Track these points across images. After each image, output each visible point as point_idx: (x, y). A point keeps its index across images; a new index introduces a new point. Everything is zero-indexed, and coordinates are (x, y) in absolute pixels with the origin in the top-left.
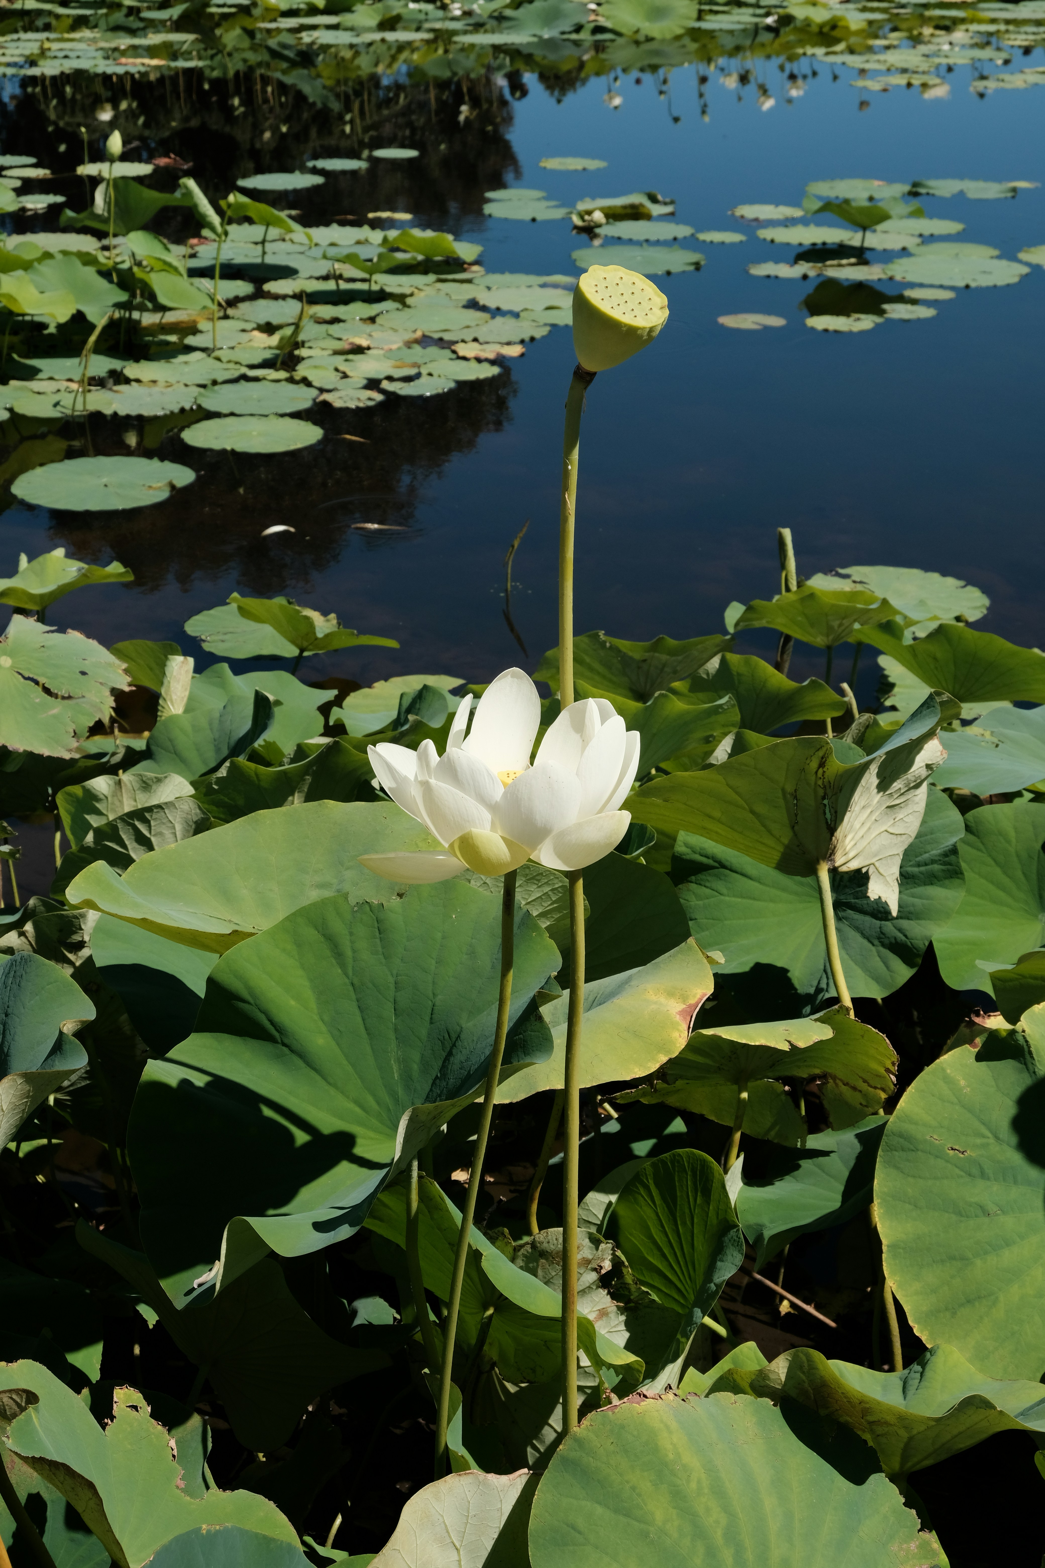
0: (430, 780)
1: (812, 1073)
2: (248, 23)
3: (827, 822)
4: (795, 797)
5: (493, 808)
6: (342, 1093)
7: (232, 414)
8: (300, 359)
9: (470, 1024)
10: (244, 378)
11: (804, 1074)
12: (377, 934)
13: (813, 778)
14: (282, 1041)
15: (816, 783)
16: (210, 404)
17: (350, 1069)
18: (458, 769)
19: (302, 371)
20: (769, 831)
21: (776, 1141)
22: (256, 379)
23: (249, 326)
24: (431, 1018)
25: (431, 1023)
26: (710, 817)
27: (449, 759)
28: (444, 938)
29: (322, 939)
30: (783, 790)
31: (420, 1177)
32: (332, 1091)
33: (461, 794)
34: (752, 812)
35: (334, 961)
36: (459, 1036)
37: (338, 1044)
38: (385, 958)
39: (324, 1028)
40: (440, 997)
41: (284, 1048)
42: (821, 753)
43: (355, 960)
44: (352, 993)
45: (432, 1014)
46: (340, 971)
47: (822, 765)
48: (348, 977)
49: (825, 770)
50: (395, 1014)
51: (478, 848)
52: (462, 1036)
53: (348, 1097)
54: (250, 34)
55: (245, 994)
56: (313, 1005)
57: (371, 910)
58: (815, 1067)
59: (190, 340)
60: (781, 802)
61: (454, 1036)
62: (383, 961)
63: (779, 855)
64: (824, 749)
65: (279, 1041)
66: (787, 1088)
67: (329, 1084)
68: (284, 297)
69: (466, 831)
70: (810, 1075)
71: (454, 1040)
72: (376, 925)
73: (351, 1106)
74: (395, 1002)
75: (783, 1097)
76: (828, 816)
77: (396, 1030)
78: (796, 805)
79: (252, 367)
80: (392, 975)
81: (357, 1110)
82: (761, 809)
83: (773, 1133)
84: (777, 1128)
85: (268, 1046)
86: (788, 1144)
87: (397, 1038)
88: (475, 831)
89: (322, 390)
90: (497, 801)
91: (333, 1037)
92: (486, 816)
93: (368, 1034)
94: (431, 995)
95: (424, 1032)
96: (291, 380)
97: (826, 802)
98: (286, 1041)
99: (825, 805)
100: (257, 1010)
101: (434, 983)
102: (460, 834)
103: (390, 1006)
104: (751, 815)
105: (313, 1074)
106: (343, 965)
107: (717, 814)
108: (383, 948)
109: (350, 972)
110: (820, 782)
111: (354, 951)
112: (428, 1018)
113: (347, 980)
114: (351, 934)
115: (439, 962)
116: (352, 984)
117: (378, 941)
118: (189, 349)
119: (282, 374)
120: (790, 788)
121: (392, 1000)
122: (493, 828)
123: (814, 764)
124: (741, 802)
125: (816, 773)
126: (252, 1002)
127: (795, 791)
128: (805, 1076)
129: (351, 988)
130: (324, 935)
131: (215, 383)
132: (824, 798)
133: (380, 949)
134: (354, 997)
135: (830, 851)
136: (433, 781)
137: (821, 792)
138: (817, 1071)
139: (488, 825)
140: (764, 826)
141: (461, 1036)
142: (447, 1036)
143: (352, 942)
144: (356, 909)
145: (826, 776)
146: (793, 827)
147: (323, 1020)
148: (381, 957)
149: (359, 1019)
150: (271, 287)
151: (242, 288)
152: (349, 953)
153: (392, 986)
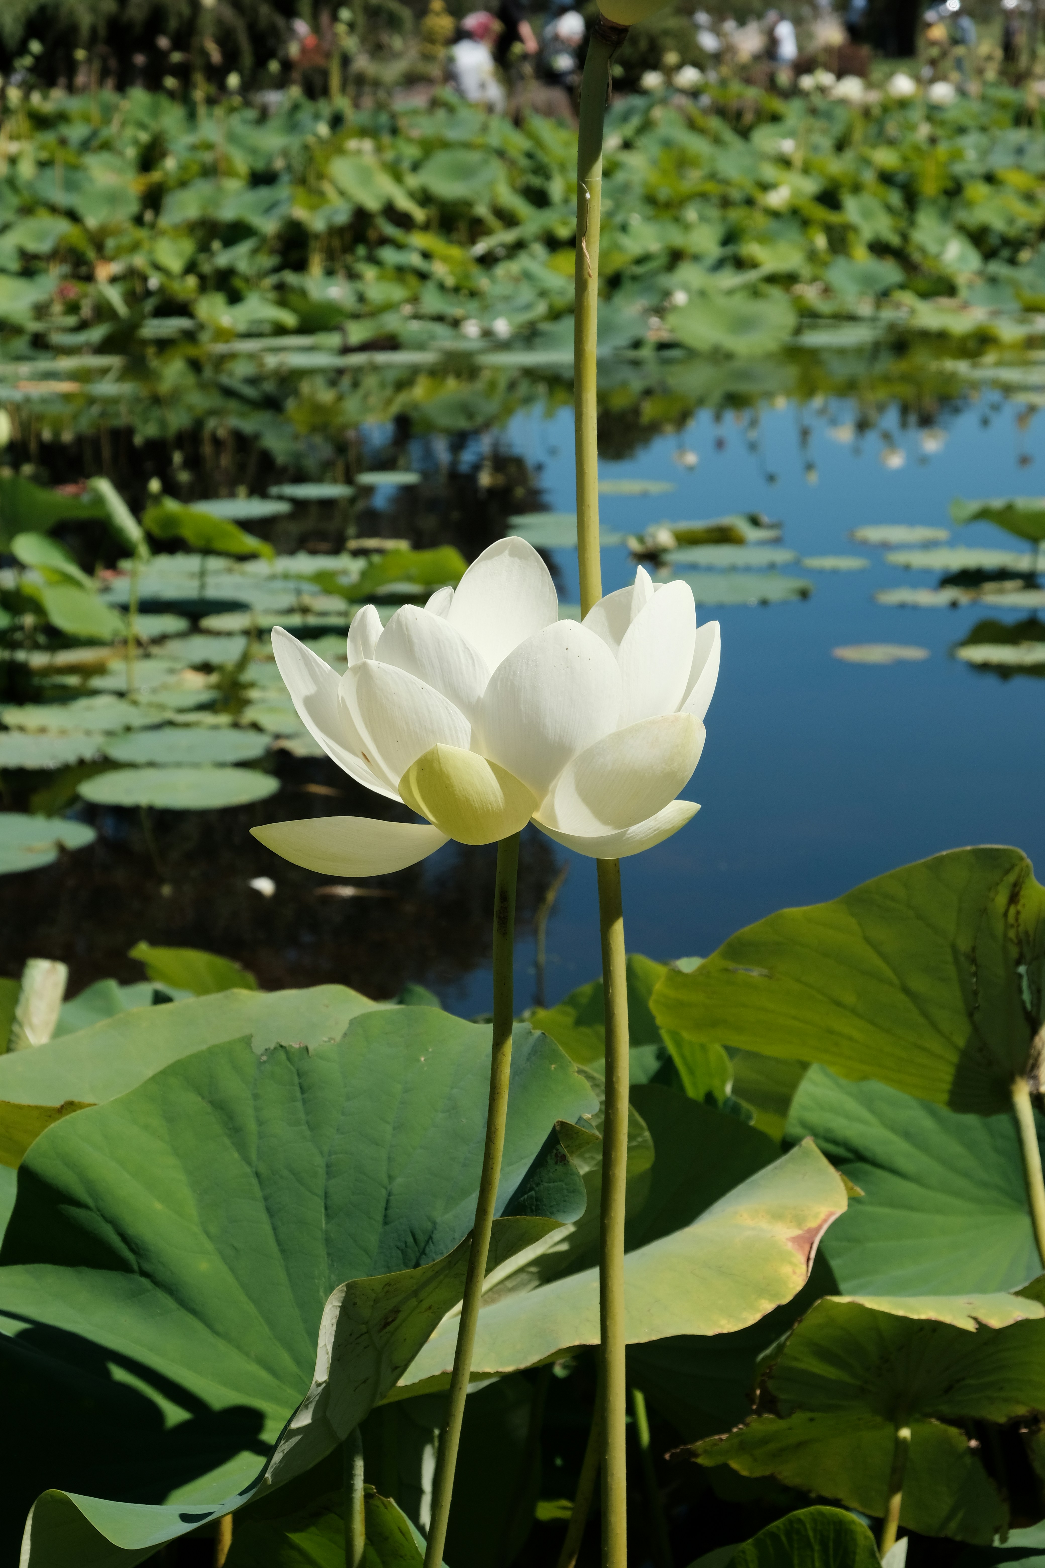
0: (369, 661)
1: (1013, 1415)
2: (192, 351)
3: (1024, 1008)
4: (973, 961)
5: (473, 709)
6: (238, 1347)
7: (151, 765)
8: (247, 702)
9: (449, 1216)
10: (171, 724)
11: (999, 1415)
12: (298, 1094)
13: (999, 927)
14: (140, 1268)
15: (1005, 935)
16: (119, 751)
17: (251, 1308)
18: (416, 640)
19: (250, 715)
20: (934, 1026)
21: (958, 1538)
22: (187, 725)
23: (178, 666)
24: (385, 1216)
25: (385, 1223)
26: (838, 1004)
27: (399, 623)
28: (406, 1091)
29: (209, 1108)
30: (954, 948)
31: (368, 1496)
32: (222, 1346)
33: (420, 683)
34: (906, 991)
35: (227, 1141)
36: (431, 1238)
37: (232, 1270)
38: (311, 1128)
39: (209, 1246)
40: (399, 1180)
41: (143, 1280)
42: (1011, 878)
43: (261, 1135)
44: (256, 1188)
45: (386, 1209)
46: (236, 1155)
47: (1014, 898)
48: (249, 1163)
49: (1019, 907)
50: (327, 1216)
51: (448, 778)
52: (436, 1236)
53: (247, 1354)
54: (195, 365)
55: (80, 1192)
56: (192, 1208)
57: (289, 1059)
58: (1018, 1402)
59: (97, 682)
60: (951, 971)
61: (422, 1238)
62: (308, 1133)
63: (951, 1070)
64: (1017, 870)
65: (136, 1268)
66: (973, 1443)
67: (216, 1333)
68: (229, 634)
69: (428, 749)
70: (1010, 1419)
71: (423, 1244)
72: (296, 1080)
73: (253, 1368)
74: (326, 1195)
75: (968, 1460)
76: (1026, 996)
77: (328, 1241)
78: (975, 974)
79: (181, 711)
80: (322, 1153)
81: (263, 1374)
82: (920, 984)
83: (953, 1525)
84: (960, 1515)
85: (117, 1279)
86: (977, 1541)
87: (329, 1254)
88: (444, 747)
89: (278, 736)
90: (479, 698)
91: (224, 1258)
92: (463, 724)
93: (283, 1251)
94: (385, 1180)
95: (372, 1239)
96: (236, 725)
97: (1022, 969)
98: (147, 1267)
99: (1020, 976)
100: (100, 1219)
101: (389, 1159)
102: (419, 756)
103: (319, 1203)
104: (902, 997)
105: (190, 1319)
106: (241, 1147)
107: (850, 998)
108: (307, 1113)
109: (254, 1156)
110: (1012, 934)
111: (260, 1123)
112: (379, 1217)
113: (248, 1170)
114: (256, 1096)
115: (399, 1127)
116: (257, 1175)
117: (299, 1105)
118: (95, 693)
119: (223, 719)
120: (964, 945)
121: (321, 1192)
122: (474, 746)
123: (1001, 899)
124: (888, 973)
125: (1006, 914)
126: (91, 1203)
127: (974, 949)
128: (1002, 1420)
129: (255, 1181)
130: (212, 1103)
131: (128, 729)
132: (1018, 962)
133: (303, 1116)
134: (259, 1194)
135: (1031, 1061)
136: (373, 663)
137: (1014, 952)
138: (1021, 1410)
139: (466, 742)
140: (925, 1014)
141: (434, 1236)
142: (410, 1240)
143: (257, 1109)
144: (264, 1058)
145: (1021, 921)
146: (971, 1015)
147: (207, 1233)
148: (304, 1128)
149: (267, 1228)
150: (213, 622)
151: (171, 623)
152: (252, 1126)
153: (322, 1171)
